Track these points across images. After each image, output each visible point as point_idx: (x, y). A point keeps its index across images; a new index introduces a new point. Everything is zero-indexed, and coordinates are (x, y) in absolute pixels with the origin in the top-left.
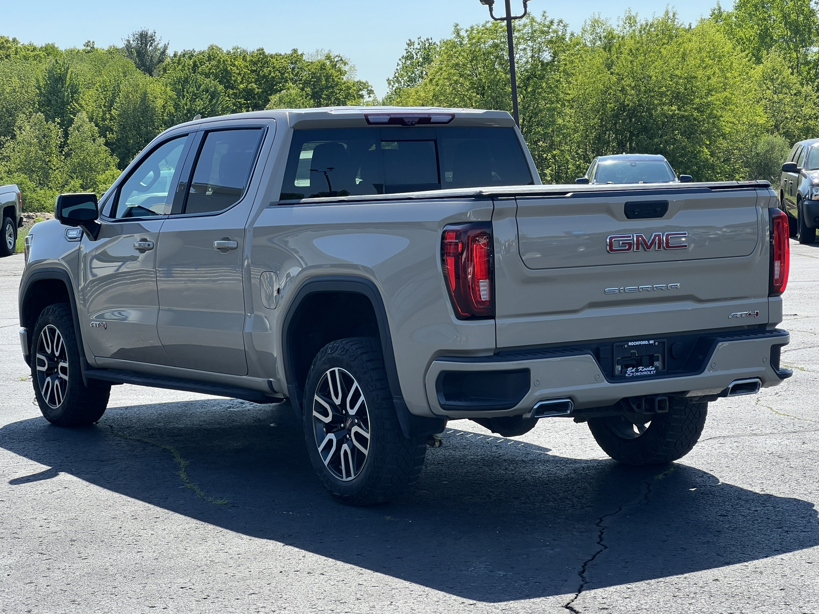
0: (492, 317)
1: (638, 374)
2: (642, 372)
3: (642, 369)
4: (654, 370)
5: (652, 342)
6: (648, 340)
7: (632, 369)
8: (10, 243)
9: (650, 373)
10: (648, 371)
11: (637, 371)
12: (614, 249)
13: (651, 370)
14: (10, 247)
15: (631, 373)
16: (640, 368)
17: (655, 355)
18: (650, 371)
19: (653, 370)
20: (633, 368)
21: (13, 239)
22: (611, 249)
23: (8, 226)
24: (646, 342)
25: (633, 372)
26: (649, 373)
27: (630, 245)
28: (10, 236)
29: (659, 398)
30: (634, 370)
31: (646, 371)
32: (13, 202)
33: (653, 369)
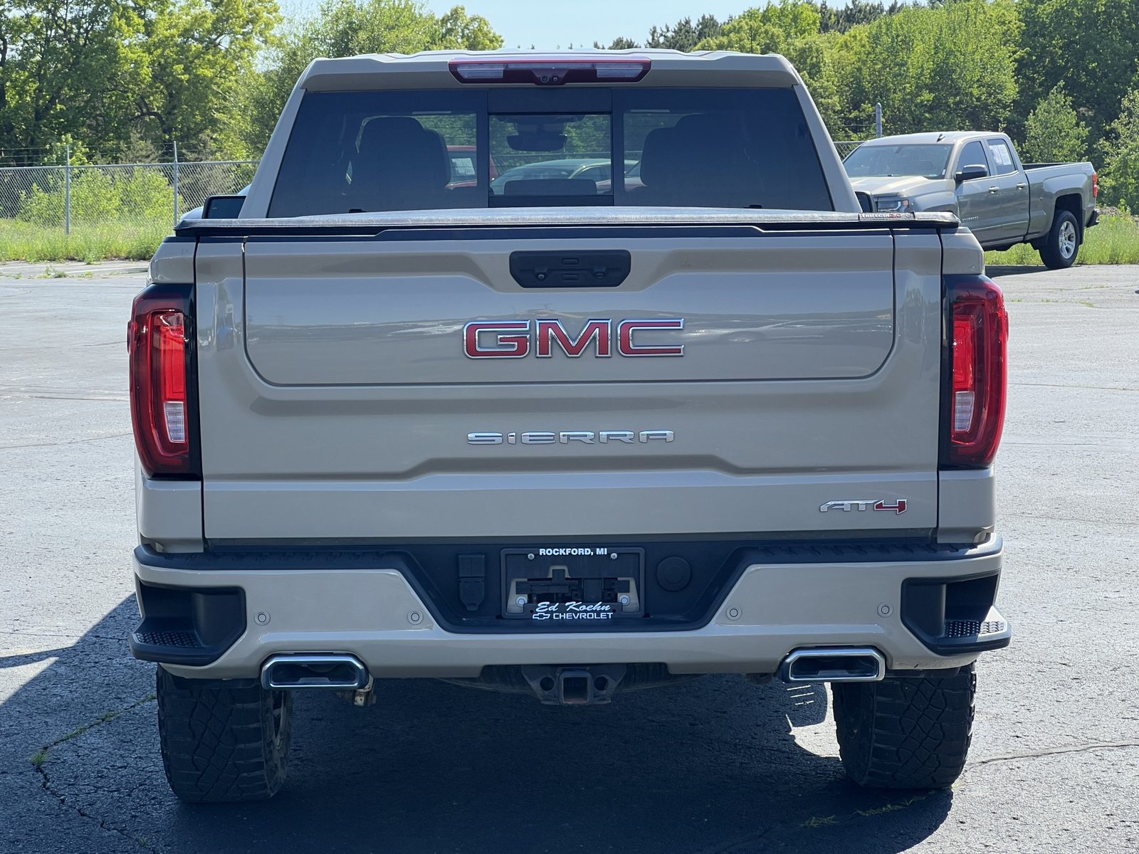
0: (196, 475)
1: (567, 616)
2: (576, 612)
3: (578, 607)
4: (609, 611)
5: (600, 551)
6: (593, 547)
7: (548, 606)
8: (1068, 250)
9: (598, 615)
10: (592, 611)
11: (562, 610)
12: (478, 349)
13: (601, 611)
14: (1066, 256)
15: (545, 612)
16: (572, 605)
17: (619, 579)
18: (598, 613)
19: (604, 611)
20: (552, 603)
21: (1074, 243)
22: (472, 350)
23: (1065, 224)
24: (588, 552)
25: (552, 612)
26: (594, 616)
27: (522, 342)
28: (1069, 240)
29: (568, 675)
30: (553, 608)
31: (586, 611)
32: (1080, 189)
33: (607, 608)
